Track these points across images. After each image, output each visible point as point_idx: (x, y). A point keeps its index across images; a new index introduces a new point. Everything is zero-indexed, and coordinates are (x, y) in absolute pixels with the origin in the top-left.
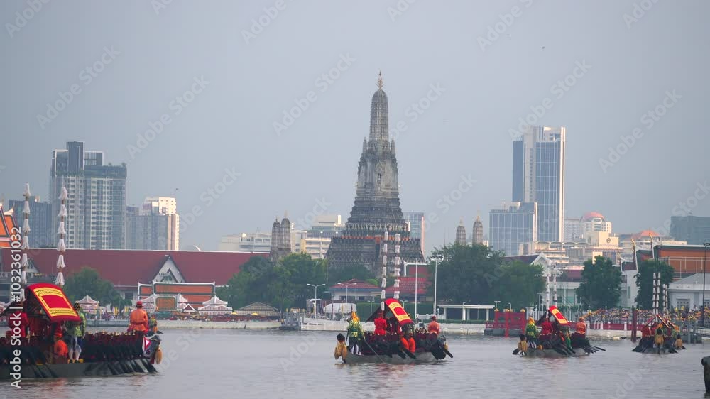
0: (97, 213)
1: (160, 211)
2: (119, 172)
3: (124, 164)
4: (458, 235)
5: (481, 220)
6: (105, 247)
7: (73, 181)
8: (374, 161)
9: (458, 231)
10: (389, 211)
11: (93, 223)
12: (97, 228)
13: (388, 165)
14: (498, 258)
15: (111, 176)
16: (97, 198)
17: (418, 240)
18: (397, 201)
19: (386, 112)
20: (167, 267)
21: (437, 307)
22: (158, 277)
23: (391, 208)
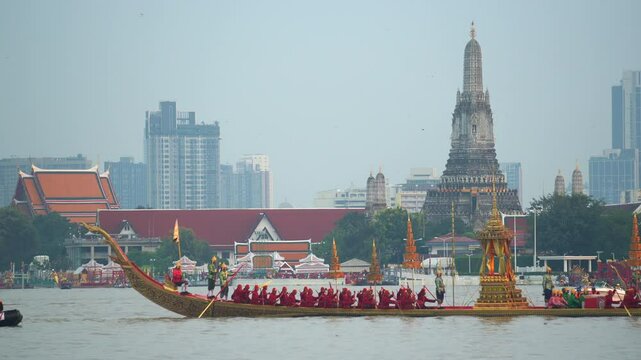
0: (192, 172)
1: (254, 168)
2: (212, 131)
3: (217, 123)
4: (556, 184)
5: (580, 169)
6: (201, 207)
7: (167, 141)
8: (469, 112)
9: (557, 180)
10: (484, 162)
11: (188, 183)
12: (191, 188)
13: (483, 115)
14: (598, 208)
15: (204, 135)
16: (191, 157)
17: (516, 191)
18: (492, 152)
19: (479, 61)
20: (263, 225)
21: (537, 259)
22: (254, 236)
23: (487, 159)
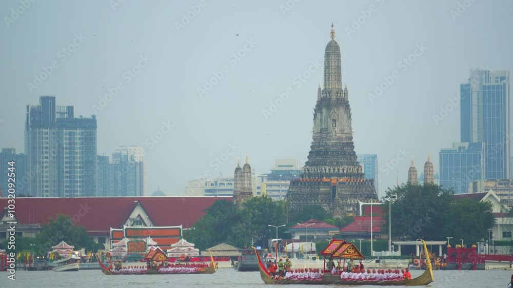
0: (70, 163)
1: (129, 160)
2: (90, 124)
3: (94, 116)
4: (410, 175)
5: (431, 161)
6: (79, 195)
7: (46, 133)
8: (329, 107)
9: (410, 171)
10: (344, 154)
11: (66, 172)
12: (70, 177)
13: (342, 110)
14: (448, 197)
15: (83, 128)
16: (70, 148)
17: (372, 181)
18: (351, 145)
19: (339, 61)
20: (138, 212)
21: (392, 244)
22: (129, 222)
23: (346, 150)
